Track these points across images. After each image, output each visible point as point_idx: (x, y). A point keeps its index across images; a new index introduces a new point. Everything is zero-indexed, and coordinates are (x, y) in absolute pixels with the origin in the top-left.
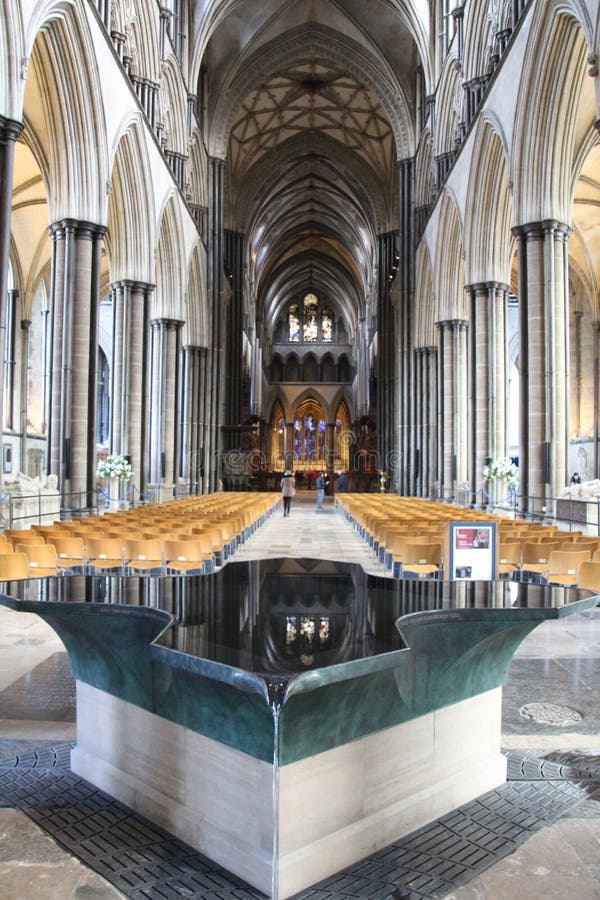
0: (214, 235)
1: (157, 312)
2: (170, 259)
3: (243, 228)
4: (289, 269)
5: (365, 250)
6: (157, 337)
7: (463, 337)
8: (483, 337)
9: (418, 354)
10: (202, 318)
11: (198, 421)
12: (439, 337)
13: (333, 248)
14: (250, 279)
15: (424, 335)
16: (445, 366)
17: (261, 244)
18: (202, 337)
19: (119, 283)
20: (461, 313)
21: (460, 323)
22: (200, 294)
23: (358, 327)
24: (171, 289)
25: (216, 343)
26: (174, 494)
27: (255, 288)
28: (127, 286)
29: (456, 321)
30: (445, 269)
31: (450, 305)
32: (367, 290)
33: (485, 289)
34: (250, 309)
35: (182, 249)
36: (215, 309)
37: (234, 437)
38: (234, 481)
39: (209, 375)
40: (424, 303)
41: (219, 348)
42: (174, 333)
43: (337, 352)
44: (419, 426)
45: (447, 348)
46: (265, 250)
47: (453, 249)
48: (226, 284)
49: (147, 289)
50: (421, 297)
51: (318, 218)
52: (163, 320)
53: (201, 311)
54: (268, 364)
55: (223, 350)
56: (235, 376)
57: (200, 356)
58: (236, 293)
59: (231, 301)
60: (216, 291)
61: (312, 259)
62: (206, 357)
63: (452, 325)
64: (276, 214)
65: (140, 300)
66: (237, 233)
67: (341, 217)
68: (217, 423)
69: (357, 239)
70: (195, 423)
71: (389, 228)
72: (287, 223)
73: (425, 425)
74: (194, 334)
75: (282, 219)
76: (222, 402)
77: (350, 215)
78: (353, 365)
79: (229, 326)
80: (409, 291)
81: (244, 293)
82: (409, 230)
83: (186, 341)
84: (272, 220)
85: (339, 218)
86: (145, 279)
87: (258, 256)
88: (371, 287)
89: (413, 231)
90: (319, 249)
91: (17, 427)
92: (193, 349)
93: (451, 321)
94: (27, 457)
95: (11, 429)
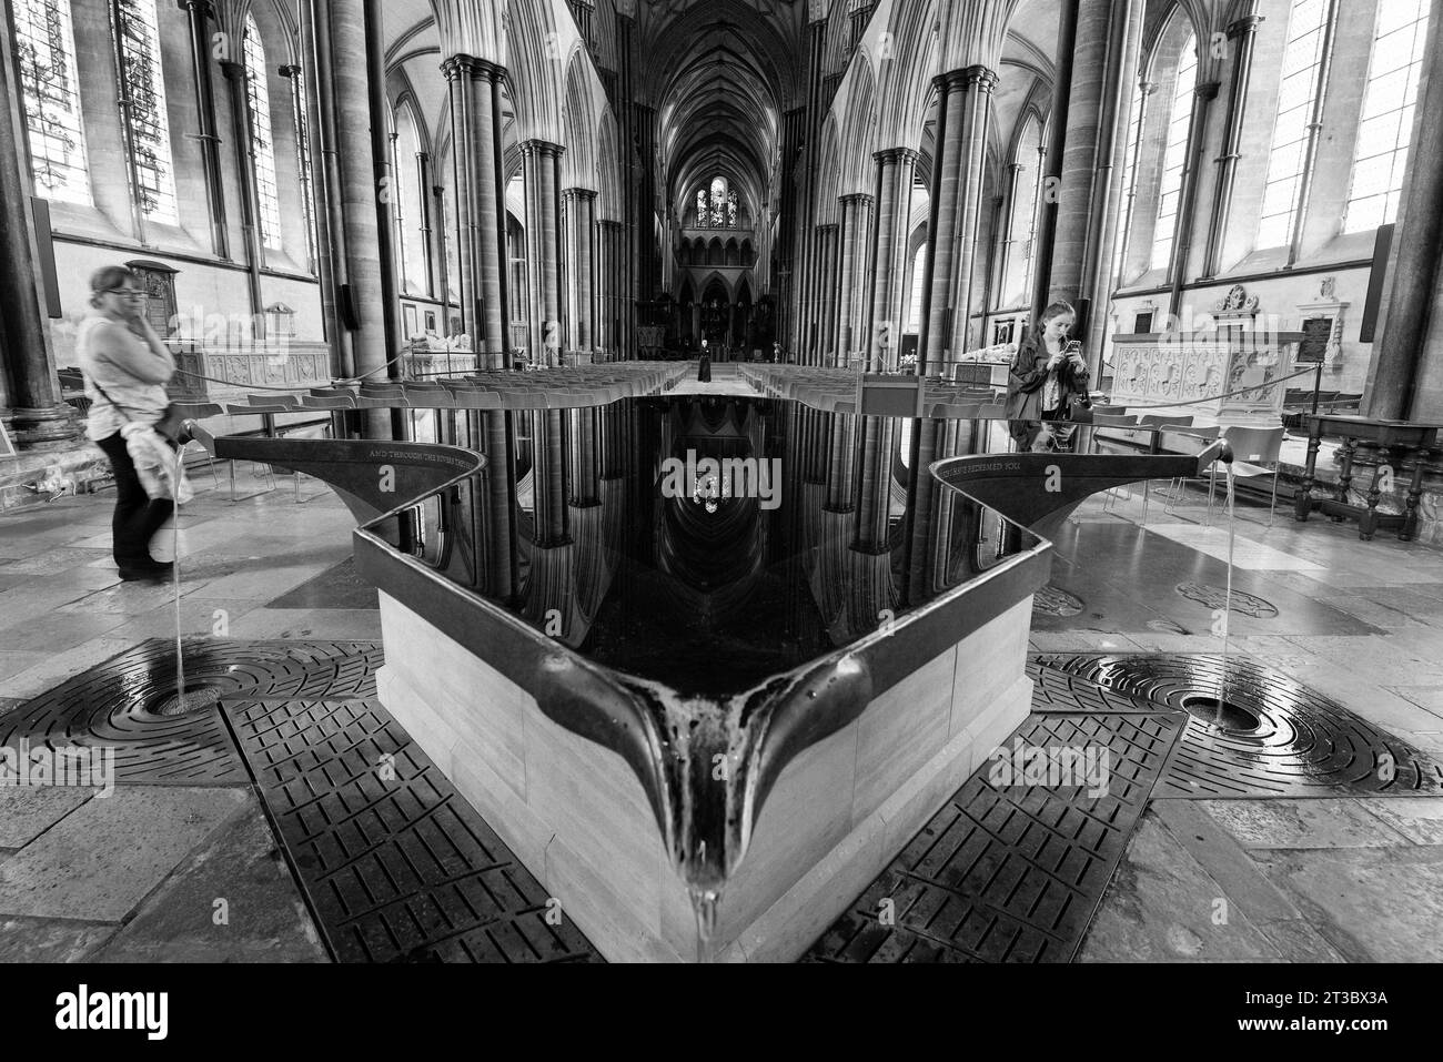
0: (624, 103)
1: (568, 182)
2: (580, 124)
3: (653, 102)
4: (696, 154)
5: (771, 135)
6: (570, 208)
7: (865, 211)
8: (888, 208)
9: (819, 232)
10: (614, 192)
11: (614, 296)
12: (841, 211)
13: (740, 132)
14: (661, 160)
15: (826, 213)
16: (846, 241)
17: (671, 125)
18: (615, 211)
19: (527, 143)
20: (865, 187)
21: (863, 197)
22: (612, 167)
23: (760, 213)
24: (583, 158)
25: (629, 218)
26: (592, 361)
27: (665, 170)
28: (536, 147)
29: (859, 195)
30: (852, 140)
31: (854, 179)
32: (771, 173)
33: (893, 156)
34: (661, 191)
35: (591, 113)
36: (627, 183)
37: (648, 312)
39: (623, 250)
40: (828, 181)
41: (631, 224)
42: (587, 204)
43: (741, 237)
45: (848, 223)
46: (675, 130)
47: (862, 118)
48: (637, 161)
49: (557, 151)
50: (825, 174)
51: (725, 97)
52: (576, 189)
53: (614, 185)
54: (677, 247)
55: (636, 225)
56: (648, 254)
57: (613, 231)
58: (647, 170)
59: (643, 180)
60: (628, 165)
61: (718, 143)
62: (619, 232)
63: (855, 199)
64: (685, 92)
65: (550, 163)
66: (648, 109)
67: (749, 97)
68: (631, 297)
69: (763, 122)
70: (611, 296)
71: (796, 105)
72: (696, 102)
73: (821, 301)
74: (607, 209)
75: (691, 98)
76: (636, 278)
77: (757, 94)
78: (755, 249)
79: (641, 204)
80: (814, 168)
81: (655, 174)
82: (817, 102)
83: (599, 215)
84: (681, 96)
85: (747, 98)
86: (554, 140)
87: (668, 137)
88: (775, 170)
89: (820, 103)
90: (726, 132)
91: (438, 296)
92: (607, 223)
93: (854, 195)
94: (450, 325)
95: (432, 296)
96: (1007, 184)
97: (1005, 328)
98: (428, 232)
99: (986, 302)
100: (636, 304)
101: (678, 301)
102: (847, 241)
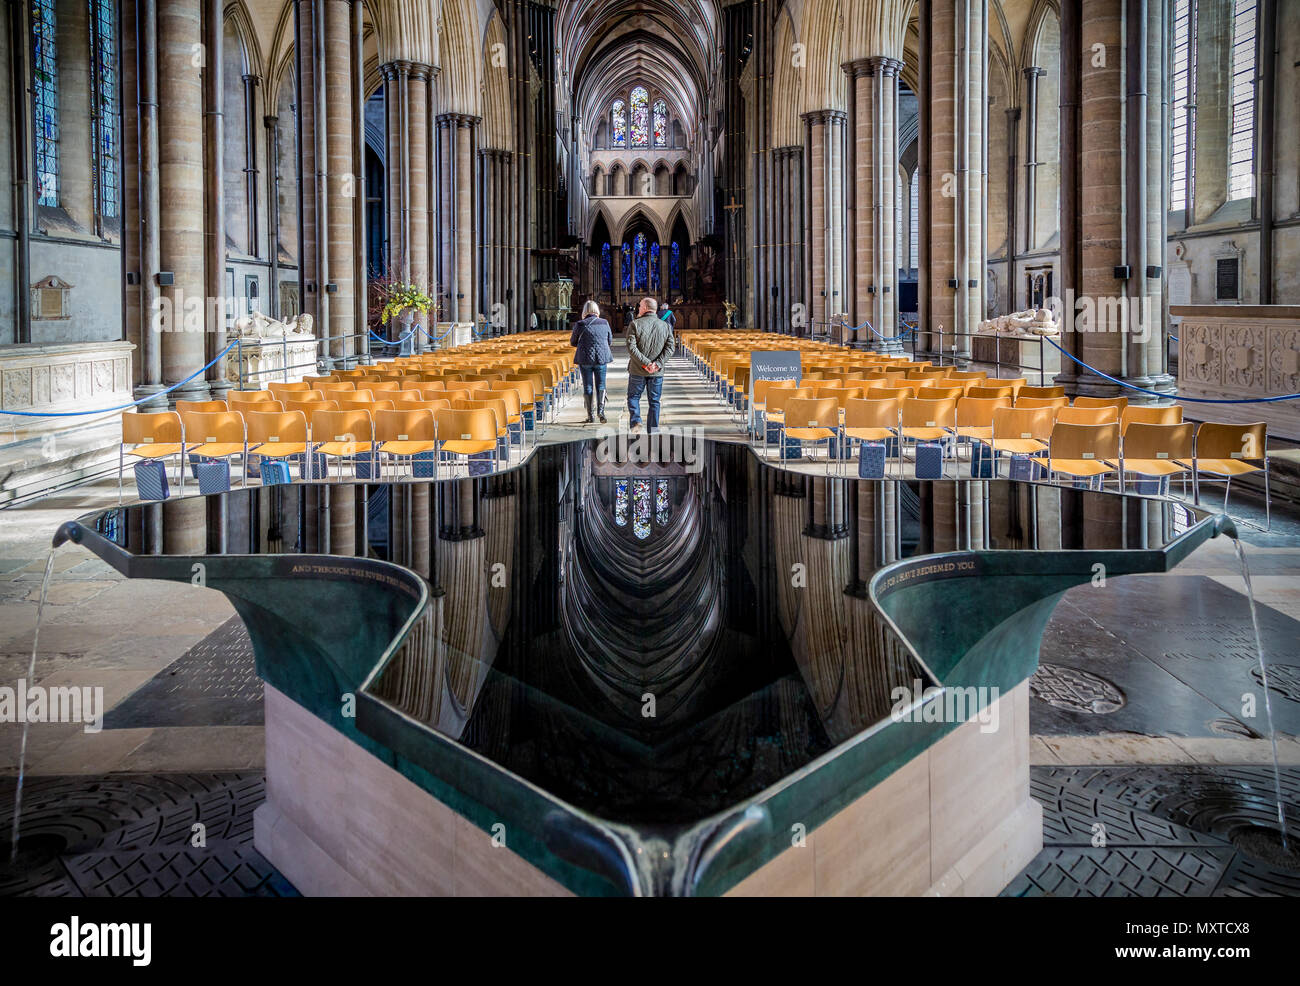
0: (516, 7)
7: (836, 131)
8: (866, 129)
9: (777, 156)
11: (502, 244)
12: (806, 131)
13: (667, 29)
14: (563, 68)
15: (785, 132)
16: (814, 167)
18: (504, 138)
19: (392, 64)
20: (835, 101)
21: (833, 114)
22: (500, 83)
24: (462, 78)
25: (522, 146)
26: (473, 336)
27: (569, 80)
28: (403, 69)
29: (829, 111)
30: (814, 45)
31: (821, 91)
33: (869, 67)
34: (563, 105)
36: (520, 101)
37: (548, 262)
38: (549, 319)
39: (515, 186)
40: (785, 92)
41: (526, 152)
42: (467, 133)
43: (672, 158)
44: (778, 245)
45: (816, 146)
47: (825, 18)
48: (533, 72)
49: (430, 73)
50: (781, 85)
52: (453, 115)
53: (502, 105)
55: (532, 155)
56: (547, 189)
57: (502, 162)
58: (546, 83)
59: (540, 94)
60: (521, 80)
61: (639, 43)
62: (510, 163)
63: (822, 117)
65: (421, 87)
66: (546, 7)
68: (526, 246)
69: (698, 16)
70: (499, 247)
73: (786, 244)
74: (495, 135)
76: (532, 219)
78: (693, 174)
79: (539, 128)
80: (765, 75)
81: (556, 85)
83: (483, 144)
86: (426, 60)
88: (715, 76)
90: (649, 29)
91: (264, 254)
92: (494, 153)
93: (821, 112)
94: (279, 292)
95: (256, 256)
96: (1024, 91)
97: (1040, 278)
98: (255, 173)
99: (1011, 241)
100: (533, 252)
101: (589, 244)
102: (816, 169)
